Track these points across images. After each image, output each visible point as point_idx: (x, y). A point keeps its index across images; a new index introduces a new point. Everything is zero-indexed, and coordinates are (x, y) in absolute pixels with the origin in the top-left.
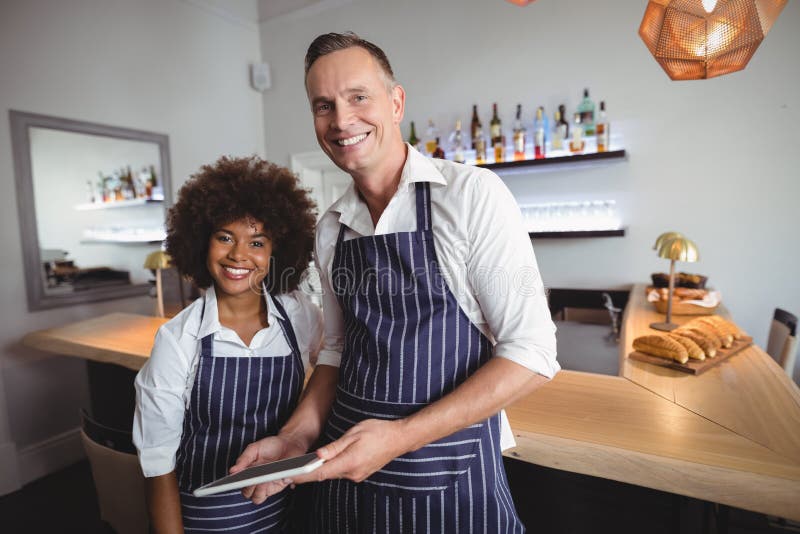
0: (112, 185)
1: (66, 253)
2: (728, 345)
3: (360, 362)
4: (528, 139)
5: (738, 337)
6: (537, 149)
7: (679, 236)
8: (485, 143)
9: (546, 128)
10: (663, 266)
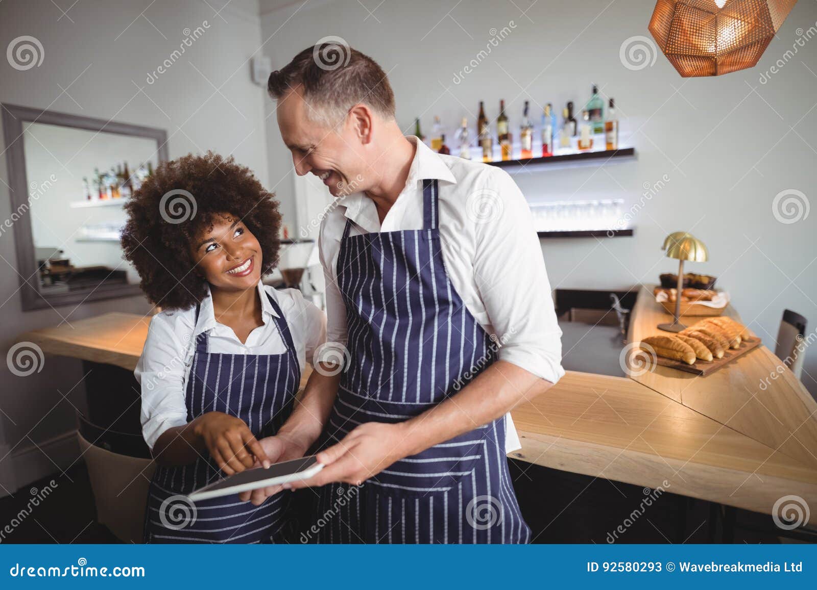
0: (108, 182)
1: (61, 252)
2: (737, 346)
3: (363, 361)
4: (534, 136)
5: (746, 338)
6: (545, 147)
7: (688, 236)
8: (492, 140)
9: (553, 125)
10: (671, 267)
